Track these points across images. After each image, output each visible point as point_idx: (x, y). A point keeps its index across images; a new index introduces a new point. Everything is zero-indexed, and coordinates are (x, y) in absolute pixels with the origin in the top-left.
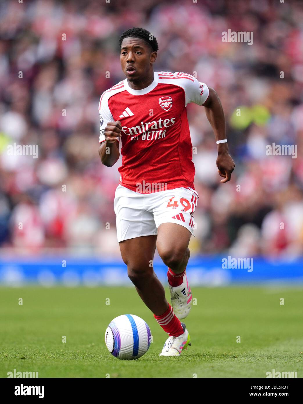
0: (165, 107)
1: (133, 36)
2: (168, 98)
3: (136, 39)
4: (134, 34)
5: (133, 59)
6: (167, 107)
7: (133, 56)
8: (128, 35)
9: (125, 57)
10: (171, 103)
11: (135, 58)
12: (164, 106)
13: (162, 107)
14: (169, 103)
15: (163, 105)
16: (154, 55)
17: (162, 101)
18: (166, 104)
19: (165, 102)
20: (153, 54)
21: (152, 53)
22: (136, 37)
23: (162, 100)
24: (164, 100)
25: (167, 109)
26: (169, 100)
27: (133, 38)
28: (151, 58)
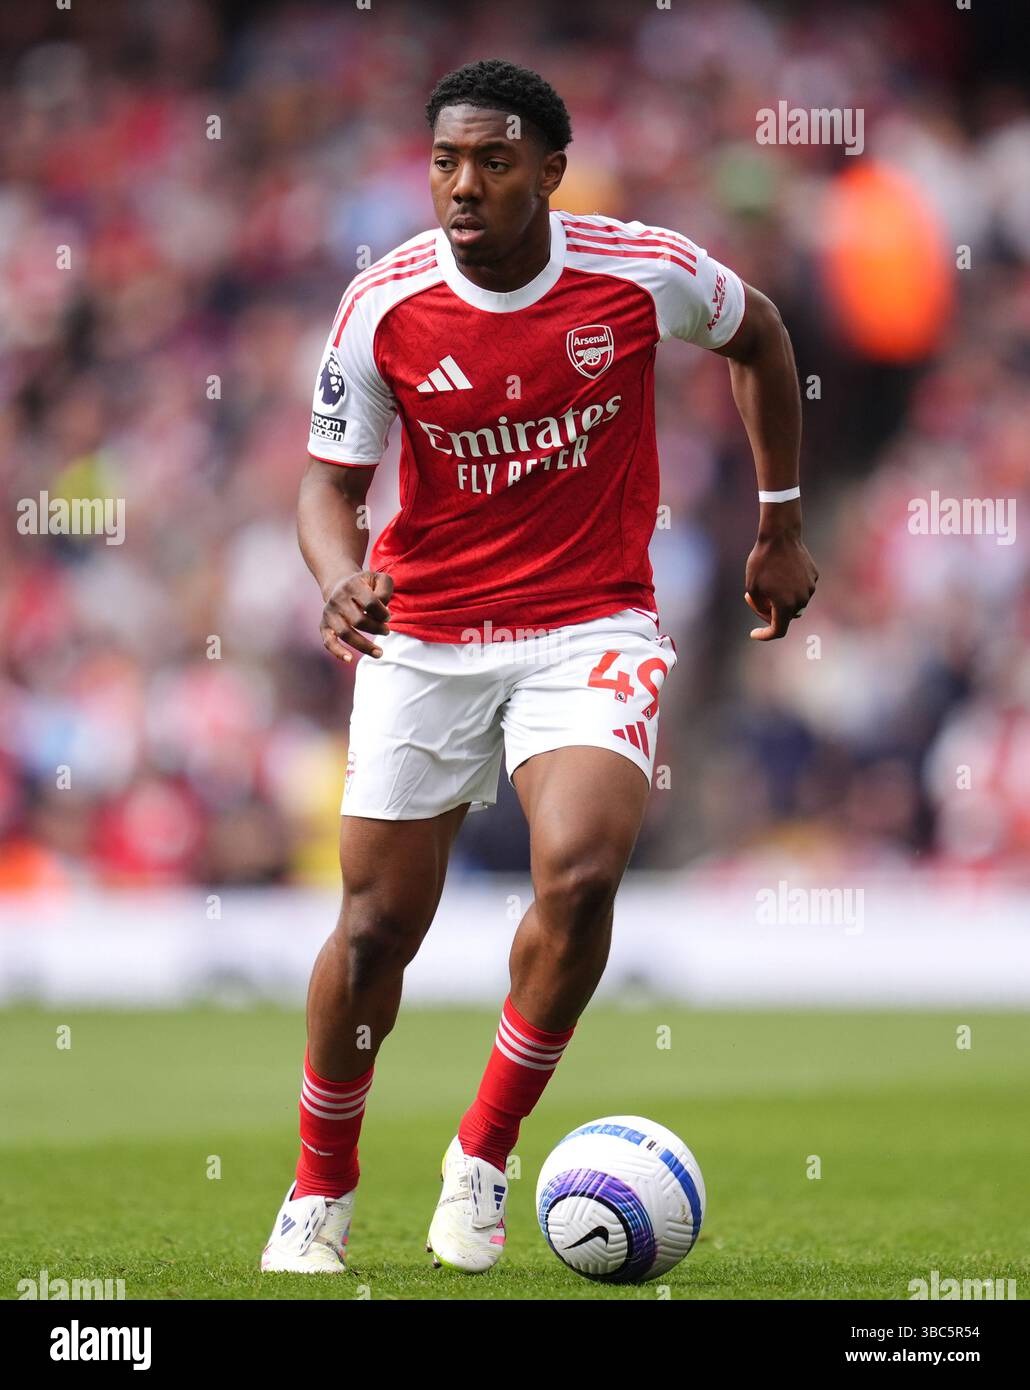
0: (585, 367)
1: (475, 99)
2: (600, 332)
3: (487, 113)
4: (481, 94)
5: (477, 190)
6: (593, 364)
7: (477, 178)
8: (458, 96)
9: (447, 179)
10: (610, 348)
11: (483, 185)
12: (582, 363)
13: (578, 366)
14: (603, 350)
15: (580, 359)
16: (557, 163)
17: (578, 342)
18: (591, 356)
19: (590, 346)
20: (554, 160)
21: (550, 158)
22: (488, 104)
23: (577, 339)
24: (586, 340)
25: (593, 371)
26: (603, 339)
27: (475, 108)
28: (544, 175)
